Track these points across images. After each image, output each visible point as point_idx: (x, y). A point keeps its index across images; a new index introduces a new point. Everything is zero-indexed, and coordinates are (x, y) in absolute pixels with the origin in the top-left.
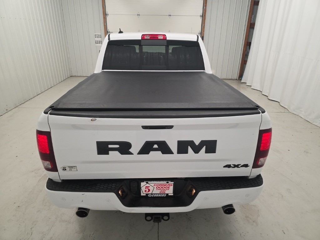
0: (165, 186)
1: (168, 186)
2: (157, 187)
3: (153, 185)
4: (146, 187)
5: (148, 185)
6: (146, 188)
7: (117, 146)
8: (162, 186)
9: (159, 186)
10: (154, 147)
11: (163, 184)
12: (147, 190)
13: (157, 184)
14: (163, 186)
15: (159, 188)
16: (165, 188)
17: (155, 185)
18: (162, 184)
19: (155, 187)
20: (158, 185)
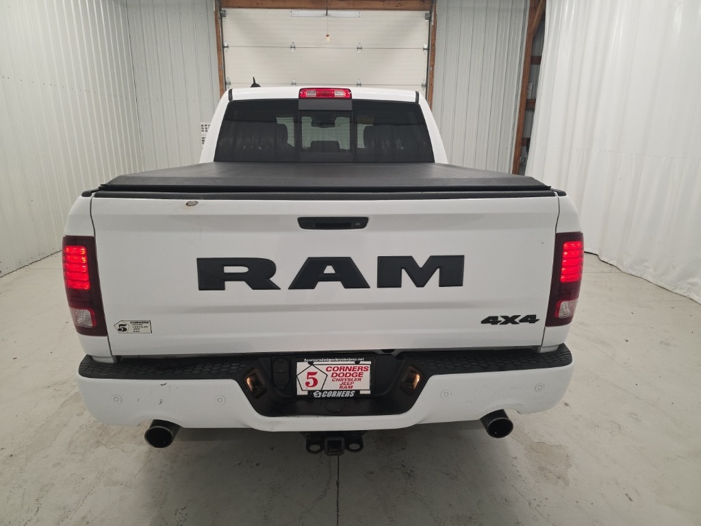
0: (352, 372)
1: (358, 372)
2: (335, 375)
3: (323, 368)
4: (309, 374)
5: (312, 369)
6: (310, 376)
7: (244, 270)
8: (345, 372)
9: (338, 372)
10: (325, 272)
11: (347, 367)
12: (312, 382)
13: (333, 366)
14: (348, 371)
15: (337, 377)
16: (351, 377)
17: (329, 369)
18: (345, 366)
19: (330, 374)
20: (336, 369)
